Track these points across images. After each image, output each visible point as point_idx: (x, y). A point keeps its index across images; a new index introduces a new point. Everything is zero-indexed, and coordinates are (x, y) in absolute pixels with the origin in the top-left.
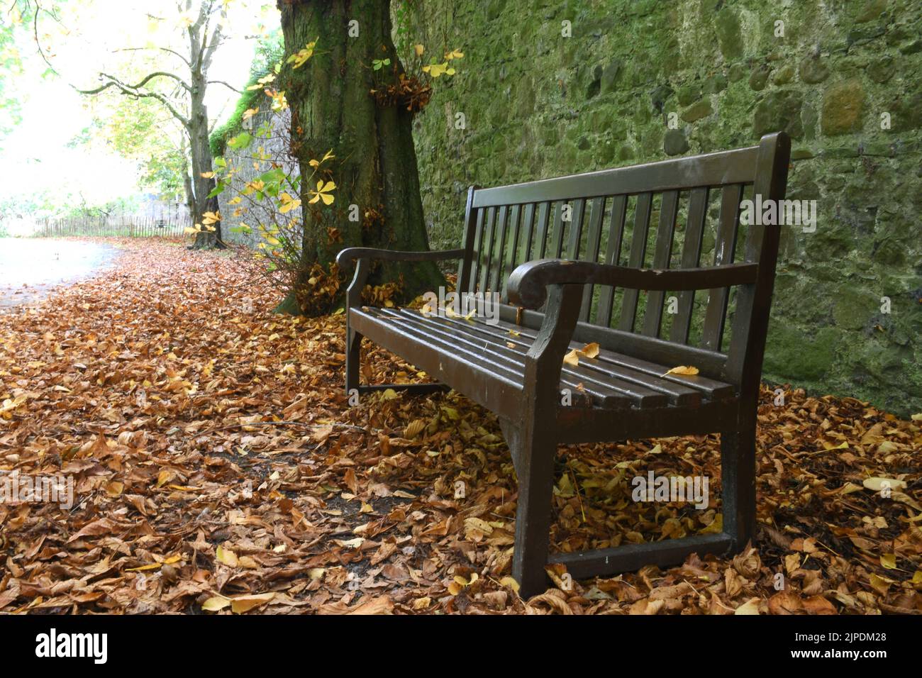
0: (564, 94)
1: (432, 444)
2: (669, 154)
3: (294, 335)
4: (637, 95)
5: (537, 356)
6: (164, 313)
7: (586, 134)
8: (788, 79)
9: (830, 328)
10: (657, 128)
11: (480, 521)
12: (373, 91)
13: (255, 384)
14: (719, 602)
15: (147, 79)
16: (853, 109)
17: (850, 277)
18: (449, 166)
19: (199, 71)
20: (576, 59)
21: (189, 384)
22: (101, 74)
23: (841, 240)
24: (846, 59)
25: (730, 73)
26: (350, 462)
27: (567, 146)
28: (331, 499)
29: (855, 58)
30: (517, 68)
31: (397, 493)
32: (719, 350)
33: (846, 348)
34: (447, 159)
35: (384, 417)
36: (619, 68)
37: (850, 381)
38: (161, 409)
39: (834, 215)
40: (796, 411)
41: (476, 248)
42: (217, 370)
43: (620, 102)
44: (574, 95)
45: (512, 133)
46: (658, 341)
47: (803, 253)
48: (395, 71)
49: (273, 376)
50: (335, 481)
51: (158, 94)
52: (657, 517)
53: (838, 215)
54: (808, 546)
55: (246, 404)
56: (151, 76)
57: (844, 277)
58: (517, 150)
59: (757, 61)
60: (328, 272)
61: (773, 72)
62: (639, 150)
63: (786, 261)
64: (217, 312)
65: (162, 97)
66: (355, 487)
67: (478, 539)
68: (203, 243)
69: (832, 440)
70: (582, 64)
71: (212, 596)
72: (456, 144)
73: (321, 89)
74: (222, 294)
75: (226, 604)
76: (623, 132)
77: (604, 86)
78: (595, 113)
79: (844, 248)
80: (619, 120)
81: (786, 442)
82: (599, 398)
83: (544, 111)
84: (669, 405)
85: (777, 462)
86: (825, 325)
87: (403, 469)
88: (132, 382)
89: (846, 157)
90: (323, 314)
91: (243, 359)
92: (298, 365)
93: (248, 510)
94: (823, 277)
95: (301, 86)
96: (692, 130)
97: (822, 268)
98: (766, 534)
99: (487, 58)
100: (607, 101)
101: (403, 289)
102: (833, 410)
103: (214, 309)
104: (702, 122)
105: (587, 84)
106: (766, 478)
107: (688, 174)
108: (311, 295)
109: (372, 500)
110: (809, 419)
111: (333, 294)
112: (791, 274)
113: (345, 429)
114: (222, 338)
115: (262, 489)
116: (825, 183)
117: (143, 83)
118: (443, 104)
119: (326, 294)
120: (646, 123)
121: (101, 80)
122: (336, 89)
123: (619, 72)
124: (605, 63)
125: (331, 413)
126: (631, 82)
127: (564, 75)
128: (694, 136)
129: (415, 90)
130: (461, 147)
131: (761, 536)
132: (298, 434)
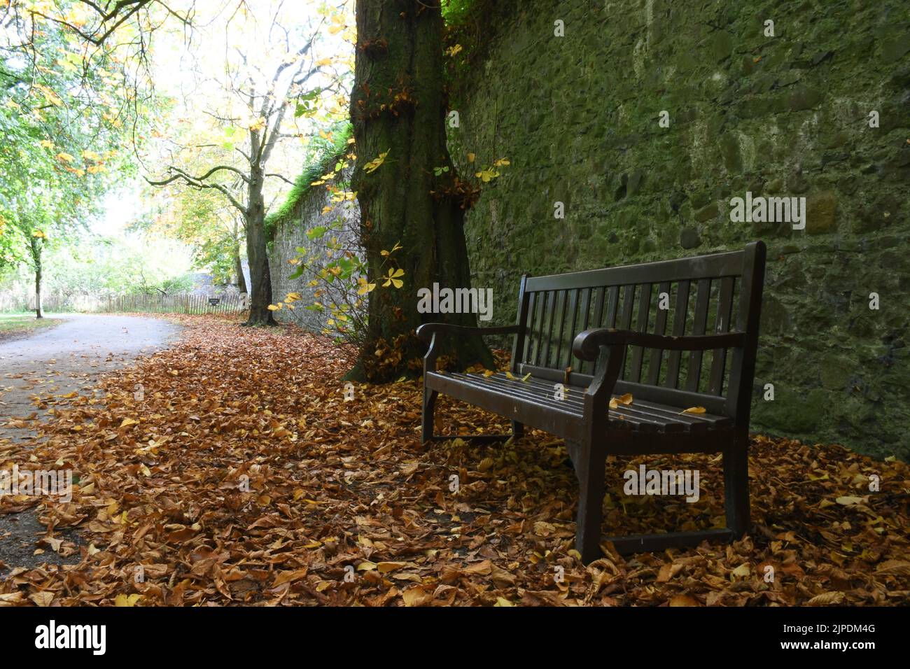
0: (596, 197)
1: (501, 475)
2: (685, 248)
3: (364, 398)
4: (657, 199)
5: (593, 394)
6: (245, 379)
7: (615, 230)
8: (779, 189)
9: (819, 389)
10: (674, 226)
11: (546, 524)
12: (432, 192)
13: (342, 434)
14: (722, 567)
15: (211, 172)
16: (828, 214)
17: (833, 347)
18: (494, 255)
19: (258, 165)
20: (606, 167)
21: (291, 433)
22: (171, 168)
23: (824, 318)
24: (821, 176)
25: (733, 183)
26: (437, 488)
27: (599, 240)
28: (427, 513)
29: (828, 176)
30: (554, 173)
31: (476, 510)
32: (720, 395)
33: (831, 405)
34: (491, 249)
35: (458, 458)
36: (642, 177)
37: (836, 432)
38: (276, 450)
39: (818, 297)
40: (791, 456)
41: (529, 324)
42: (309, 424)
43: (644, 204)
44: (604, 197)
45: (550, 227)
46: (676, 391)
47: (795, 328)
48: (452, 175)
49: (356, 430)
50: (428, 500)
51: (220, 185)
52: (678, 521)
53: (822, 298)
54: (789, 537)
55: (341, 449)
56: (215, 170)
57: (828, 347)
58: (554, 242)
59: (754, 174)
60: (392, 346)
61: (767, 183)
62: (660, 245)
63: (782, 335)
64: (291, 379)
65: (224, 188)
66: (444, 505)
67: (546, 534)
68: (256, 320)
69: (819, 475)
70: (611, 172)
71: (363, 561)
72: (500, 236)
73: (389, 190)
74: (289, 364)
75: (375, 567)
76: (646, 229)
77: (629, 191)
78: (622, 213)
79: (827, 323)
80: (643, 218)
81: (780, 476)
82: (635, 425)
83: (578, 210)
84: (685, 431)
85: (772, 488)
86: (815, 387)
87: (480, 493)
88: (243, 431)
89: (825, 252)
90: (387, 382)
91: (327, 416)
92: (375, 422)
93: (368, 516)
94: (812, 348)
95: (372, 187)
96: (703, 228)
97: (810, 340)
98: (758, 529)
99: (528, 164)
100: (632, 203)
101: (456, 361)
102: (822, 454)
103: (288, 377)
104: (711, 222)
105: (615, 188)
106: (763, 499)
107: (696, 269)
108: (377, 365)
109: (458, 513)
110: (801, 461)
111: (396, 364)
112: (786, 345)
113: (428, 467)
114: (304, 399)
115: (374, 504)
116: (810, 272)
117: (207, 176)
118: (488, 201)
119: (390, 364)
120: (666, 222)
121: (170, 173)
122: (402, 191)
123: (642, 179)
124: (630, 172)
125: (412, 456)
126: (653, 188)
127: (595, 180)
128: (705, 233)
129: (467, 191)
130: (504, 239)
131: (754, 530)
132: (389, 470)
